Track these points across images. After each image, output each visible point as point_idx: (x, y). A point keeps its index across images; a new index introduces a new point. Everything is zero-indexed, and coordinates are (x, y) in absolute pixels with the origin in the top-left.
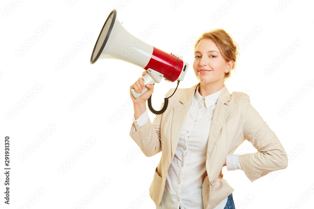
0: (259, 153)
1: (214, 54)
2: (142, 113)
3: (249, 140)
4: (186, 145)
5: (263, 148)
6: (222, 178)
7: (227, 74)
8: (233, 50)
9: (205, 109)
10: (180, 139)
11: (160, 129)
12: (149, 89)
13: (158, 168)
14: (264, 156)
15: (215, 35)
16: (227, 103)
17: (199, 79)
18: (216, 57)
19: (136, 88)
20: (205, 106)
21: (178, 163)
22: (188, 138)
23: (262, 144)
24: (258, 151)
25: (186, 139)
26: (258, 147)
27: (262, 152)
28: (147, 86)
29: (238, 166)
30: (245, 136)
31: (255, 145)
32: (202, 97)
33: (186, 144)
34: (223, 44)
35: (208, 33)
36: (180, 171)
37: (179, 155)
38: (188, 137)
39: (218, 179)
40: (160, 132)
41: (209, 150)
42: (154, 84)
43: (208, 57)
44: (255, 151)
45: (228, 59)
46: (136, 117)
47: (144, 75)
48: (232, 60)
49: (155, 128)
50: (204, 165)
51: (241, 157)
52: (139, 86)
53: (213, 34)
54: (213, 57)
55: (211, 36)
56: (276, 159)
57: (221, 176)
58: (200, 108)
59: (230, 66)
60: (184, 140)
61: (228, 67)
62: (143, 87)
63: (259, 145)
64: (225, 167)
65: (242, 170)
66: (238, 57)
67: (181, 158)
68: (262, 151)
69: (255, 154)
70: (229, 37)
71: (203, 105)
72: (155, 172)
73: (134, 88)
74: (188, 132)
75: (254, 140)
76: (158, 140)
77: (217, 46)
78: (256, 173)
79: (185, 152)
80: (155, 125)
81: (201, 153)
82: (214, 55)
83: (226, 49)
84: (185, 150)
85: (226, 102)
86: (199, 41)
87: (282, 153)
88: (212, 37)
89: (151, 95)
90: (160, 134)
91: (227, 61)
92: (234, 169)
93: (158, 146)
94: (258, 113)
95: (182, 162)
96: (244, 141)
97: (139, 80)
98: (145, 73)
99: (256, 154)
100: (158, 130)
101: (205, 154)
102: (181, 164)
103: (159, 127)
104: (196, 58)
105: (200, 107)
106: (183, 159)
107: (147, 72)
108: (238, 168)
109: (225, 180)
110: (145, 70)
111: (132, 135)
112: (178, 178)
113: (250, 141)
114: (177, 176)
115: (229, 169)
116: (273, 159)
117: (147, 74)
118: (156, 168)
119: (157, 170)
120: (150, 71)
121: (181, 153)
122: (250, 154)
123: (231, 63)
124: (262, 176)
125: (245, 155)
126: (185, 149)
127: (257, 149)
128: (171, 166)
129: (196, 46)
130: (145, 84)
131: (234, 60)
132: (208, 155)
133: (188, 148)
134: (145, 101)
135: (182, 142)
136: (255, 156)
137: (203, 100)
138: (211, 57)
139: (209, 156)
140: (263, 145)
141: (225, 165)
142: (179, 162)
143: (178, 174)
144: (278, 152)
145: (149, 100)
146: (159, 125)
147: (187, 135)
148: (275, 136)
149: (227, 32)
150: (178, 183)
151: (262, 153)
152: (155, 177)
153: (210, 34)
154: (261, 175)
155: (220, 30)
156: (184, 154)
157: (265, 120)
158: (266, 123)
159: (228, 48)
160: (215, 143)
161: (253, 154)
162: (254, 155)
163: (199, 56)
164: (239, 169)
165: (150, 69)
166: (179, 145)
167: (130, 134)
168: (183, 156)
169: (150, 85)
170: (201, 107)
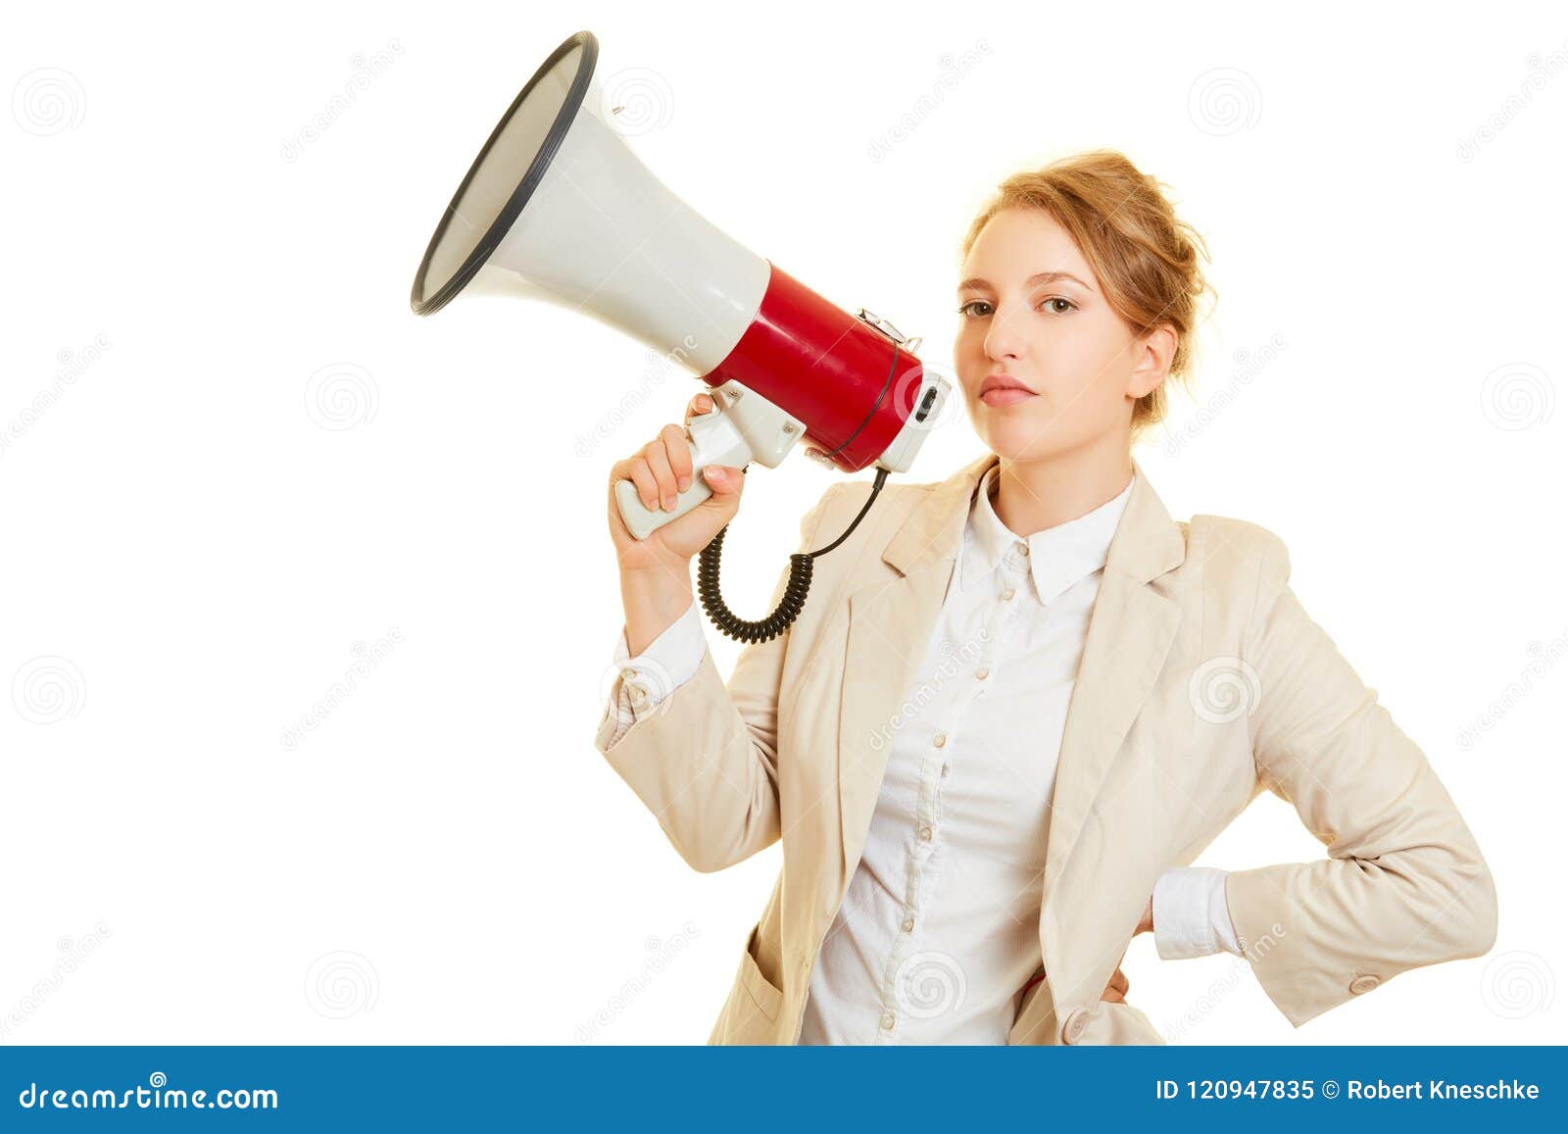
0: (1339, 865)
1: (1066, 290)
2: (667, 620)
3: (1279, 791)
4: (932, 812)
5: (1360, 839)
6: (1120, 1000)
7: (1144, 406)
8: (1177, 271)
9: (1033, 602)
10: (890, 779)
11: (774, 717)
12: (713, 494)
13: (761, 933)
14: (1364, 882)
15: (1072, 182)
16: (1165, 581)
17: (986, 437)
18: (1075, 307)
19: (644, 477)
20: (1033, 590)
21: (879, 912)
22: (943, 774)
23: (1353, 815)
24: (1331, 851)
25: (932, 779)
26: (1330, 830)
27: (1354, 858)
28: (708, 475)
29: (1217, 933)
30: (1260, 768)
31: (1316, 823)
32: (1013, 537)
33: (929, 810)
34: (1116, 233)
35: (1030, 177)
36: (893, 956)
37: (890, 866)
38: (944, 768)
39: (1105, 1004)
40: (774, 731)
41: (1060, 845)
42: (744, 471)
43: (1029, 308)
44: (1317, 851)
45: (1142, 317)
46: (634, 643)
47: (696, 414)
48: (1171, 328)
49: (742, 712)
50: (1026, 927)
51: (1240, 884)
52: (663, 471)
53: (1061, 178)
54: (1061, 305)
55: (1047, 189)
56: (1432, 902)
57: (1118, 987)
58: (1000, 597)
59: (1156, 358)
60: (921, 787)
61: (1147, 364)
62: (683, 480)
63: (1334, 822)
64: (1146, 935)
65: (1243, 954)
66: (1204, 311)
67: (898, 887)
68: (1353, 852)
69: (1314, 866)
70: (1152, 198)
71: (1020, 579)
72: (746, 959)
73: (631, 480)
74: (940, 740)
75: (1305, 794)
76: (763, 778)
77: (1079, 245)
78: (1320, 977)
79: (923, 851)
80: (744, 697)
81: (1010, 859)
82: (1066, 295)
83: (1133, 263)
84: (924, 838)
85: (1156, 572)
86: (984, 220)
87: (1464, 868)
88: (1054, 195)
89: (724, 530)
90: (774, 746)
91: (1140, 329)
92: (1198, 951)
93: (762, 810)
94: (1331, 644)
95: (909, 904)
96: (1254, 794)
97: (663, 439)
98: (706, 403)
99: (1321, 871)
100: (763, 721)
101: (1034, 867)
102: (897, 916)
103: (769, 709)
104: (970, 319)
105: (1004, 596)
106: (909, 888)
107: (715, 399)
108: (1222, 947)
109: (1137, 1015)
110: (703, 388)
111: (610, 741)
112: (883, 997)
113: (1286, 799)
114: (878, 989)
115: (1171, 951)
116: (1412, 895)
117: (715, 408)
118: (750, 930)
119: (753, 947)
120: (734, 395)
121: (902, 855)
122: (1287, 868)
123: (1162, 339)
124: (1353, 991)
125: (1257, 875)
126: (923, 832)
127: (1326, 841)
128: (839, 926)
129: (968, 247)
130: (698, 462)
131: (1181, 328)
132: (1052, 872)
133: (942, 833)
134: (687, 558)
135: (906, 799)
136: (1315, 879)
137: (1019, 557)
138: (1049, 307)
139: (1057, 880)
140: (1360, 822)
141: (1147, 926)
142: (890, 906)
143: (879, 976)
144: (1439, 861)
145: (711, 557)
146: (769, 691)
147: (937, 758)
148: (1423, 769)
149: (1143, 168)
150: (881, 1024)
151: (1353, 863)
152: (743, 984)
153: (1040, 182)
154: (1346, 991)
155: (1102, 160)
156: (919, 864)
157: (1368, 682)
158: (1372, 696)
159: (1143, 259)
160: (1094, 810)
161: (1301, 868)
162: (1307, 873)
163: (983, 304)
164: (1225, 954)
165: (734, 384)
166: (884, 812)
167: (598, 741)
168: (910, 870)
169: (723, 476)
170: (1009, 593)
